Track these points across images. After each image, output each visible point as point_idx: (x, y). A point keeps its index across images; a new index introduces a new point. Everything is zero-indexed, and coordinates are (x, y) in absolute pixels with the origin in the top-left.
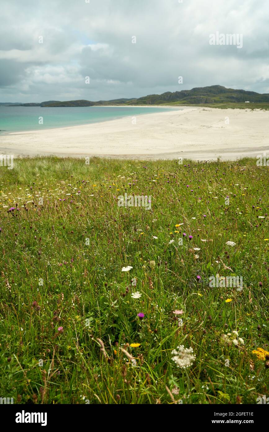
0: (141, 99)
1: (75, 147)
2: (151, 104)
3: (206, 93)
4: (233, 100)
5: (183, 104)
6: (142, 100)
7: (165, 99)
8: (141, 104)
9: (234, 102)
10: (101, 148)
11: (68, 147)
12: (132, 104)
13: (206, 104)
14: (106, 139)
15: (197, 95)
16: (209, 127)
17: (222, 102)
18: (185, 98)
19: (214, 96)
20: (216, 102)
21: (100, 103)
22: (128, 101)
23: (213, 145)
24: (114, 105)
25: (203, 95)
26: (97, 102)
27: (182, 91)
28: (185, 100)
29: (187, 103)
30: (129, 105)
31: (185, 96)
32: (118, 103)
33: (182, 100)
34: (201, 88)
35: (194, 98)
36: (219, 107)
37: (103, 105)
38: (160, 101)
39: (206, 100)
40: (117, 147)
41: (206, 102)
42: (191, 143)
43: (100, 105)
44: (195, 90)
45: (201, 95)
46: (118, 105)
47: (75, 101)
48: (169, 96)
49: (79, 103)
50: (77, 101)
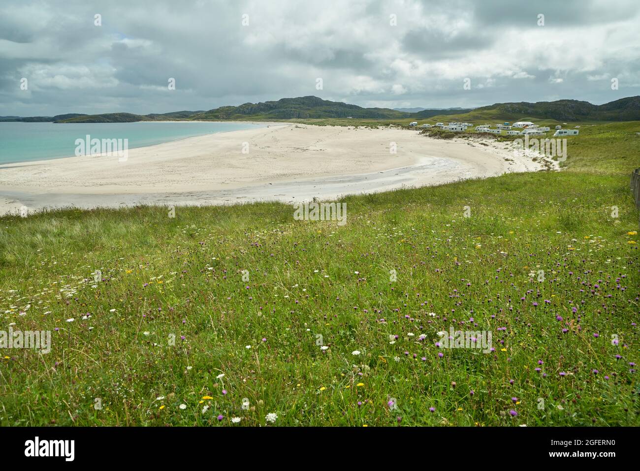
0: (211, 112)
1: (112, 184)
2: (226, 119)
3: (298, 106)
4: (333, 115)
5: (270, 120)
7: (244, 113)
8: (211, 119)
9: (334, 117)
10: (154, 183)
11: (101, 185)
12: (198, 119)
13: (300, 120)
14: (161, 170)
15: (286, 108)
16: (304, 150)
17: (319, 117)
18: (271, 111)
19: (309, 109)
20: (311, 117)
21: (152, 117)
22: (192, 115)
23: (311, 174)
24: (173, 120)
25: (295, 108)
26: (146, 116)
27: (266, 102)
28: (271, 113)
29: (275, 118)
30: (194, 120)
31: (271, 108)
32: (178, 117)
33: (267, 113)
34: (291, 99)
35: (284, 112)
36: (315, 124)
37: (155, 120)
38: (238, 115)
39: (299, 114)
40: (178, 181)
41: (299, 117)
42: (282, 172)
43: (152, 121)
44: (283, 101)
45: (292, 108)
46: (178, 121)
47: (111, 115)
48: (250, 108)
49: (117, 117)
50: (114, 114)
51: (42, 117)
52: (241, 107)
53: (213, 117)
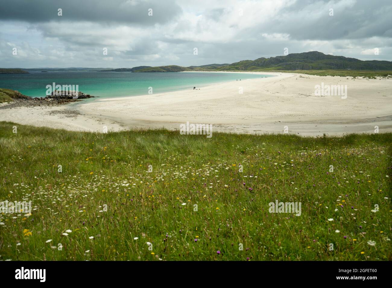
0: (234, 64)
1: (168, 115)
2: (244, 70)
3: (303, 60)
4: (333, 67)
5: (279, 71)
6: (234, 66)
7: (258, 65)
8: (233, 70)
9: (334, 69)
10: (195, 116)
11: (162, 115)
12: (224, 70)
13: (303, 71)
14: (200, 107)
15: (292, 61)
16: (307, 96)
17: (320, 69)
18: (280, 64)
19: (312, 62)
20: (313, 68)
21: (191, 68)
22: (220, 67)
23: (313, 116)
24: (206, 71)
25: (300, 61)
26: (188, 67)
27: (276, 57)
28: (280, 66)
29: (283, 69)
30: (221, 70)
31: (280, 62)
32: (209, 69)
33: (277, 66)
34: (298, 54)
35: (290, 64)
36: (317, 74)
37: (194, 71)
38: (254, 67)
39: (303, 66)
40: (211, 116)
41: (303, 69)
42: (289, 113)
43: (191, 71)
44: (291, 56)
45: (297, 61)
46: (209, 71)
47: (166, 67)
48: (263, 62)
49: (169, 69)
50: (168, 66)
51: (125, 69)
52: (256, 61)
53: (234, 69)
